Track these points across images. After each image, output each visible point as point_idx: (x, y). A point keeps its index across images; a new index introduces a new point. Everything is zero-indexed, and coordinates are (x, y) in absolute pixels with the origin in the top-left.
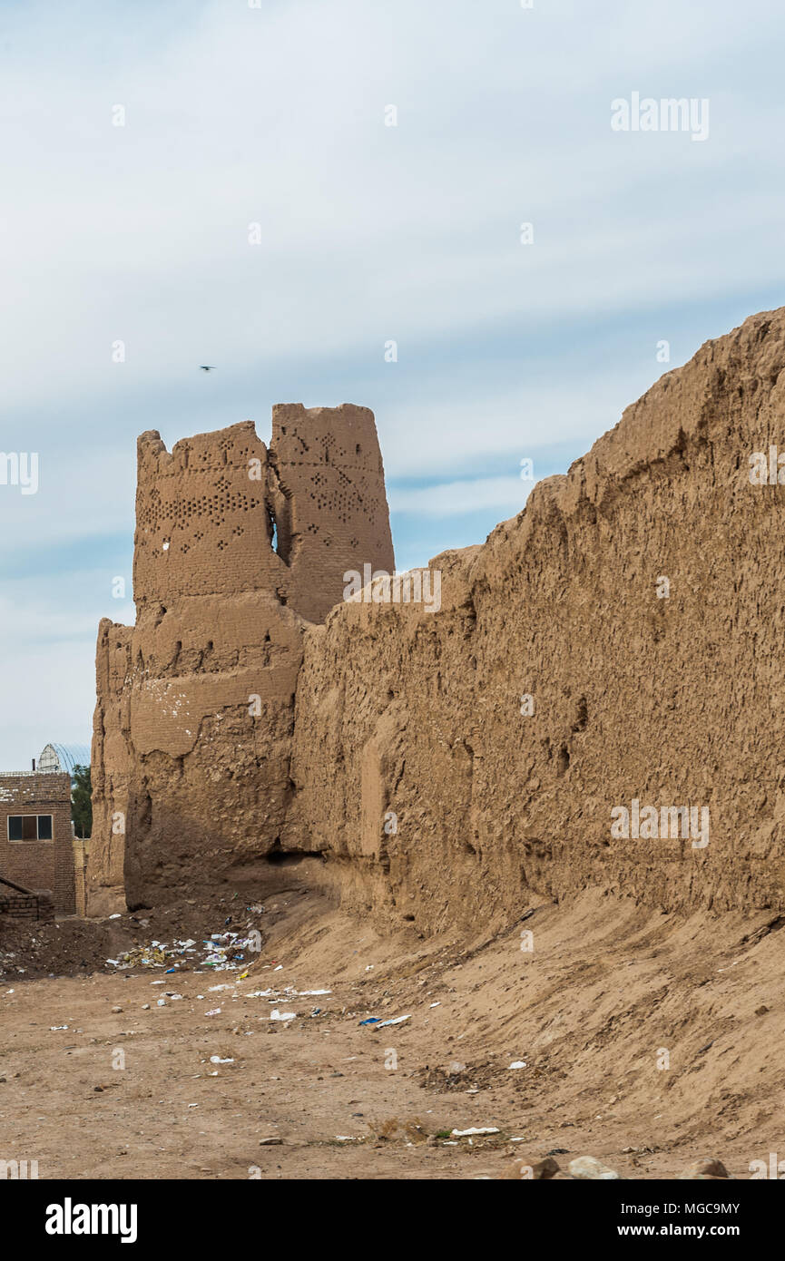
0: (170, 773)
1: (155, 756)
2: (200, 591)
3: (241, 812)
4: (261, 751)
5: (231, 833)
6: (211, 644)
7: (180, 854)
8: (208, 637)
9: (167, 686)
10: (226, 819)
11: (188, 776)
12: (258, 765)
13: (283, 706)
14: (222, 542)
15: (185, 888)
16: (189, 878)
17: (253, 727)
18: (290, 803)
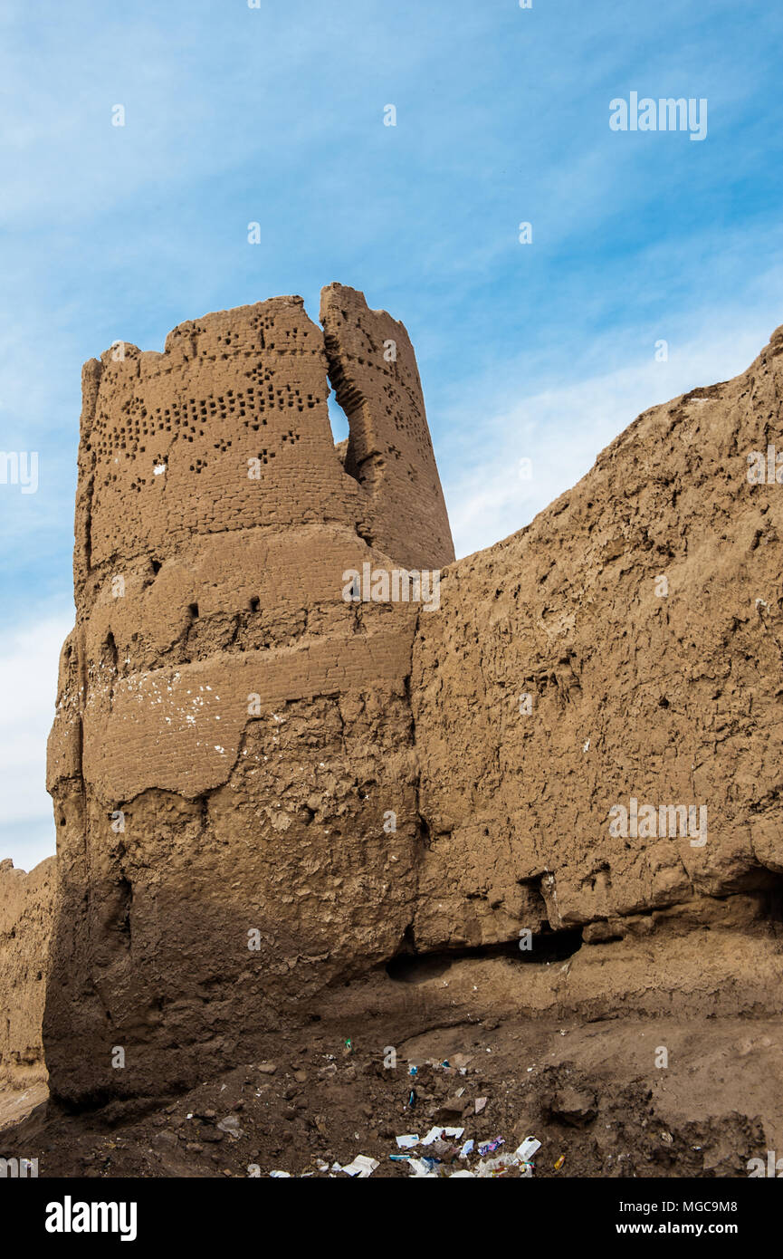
0: (177, 827)
1: (146, 801)
2: (231, 524)
3: (337, 882)
4: (364, 771)
5: (321, 924)
6: (255, 603)
7: (204, 978)
8: (249, 593)
9: (172, 677)
10: (308, 898)
11: (218, 829)
12: (361, 796)
13: (394, 697)
14: (265, 452)
15: (214, 1044)
16: (225, 1022)
17: (341, 733)
18: (422, 860)
